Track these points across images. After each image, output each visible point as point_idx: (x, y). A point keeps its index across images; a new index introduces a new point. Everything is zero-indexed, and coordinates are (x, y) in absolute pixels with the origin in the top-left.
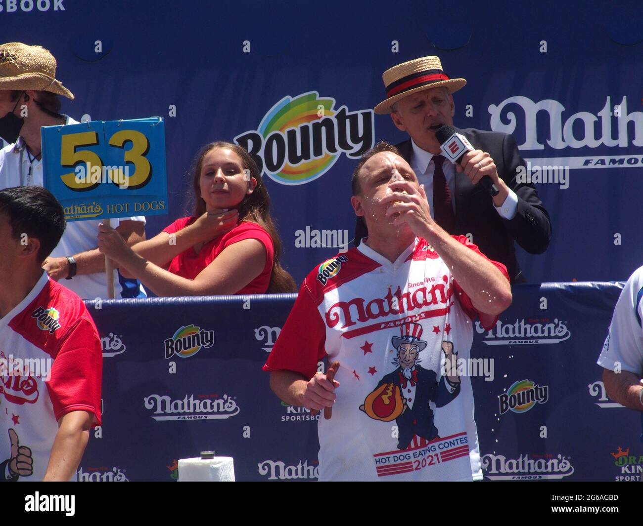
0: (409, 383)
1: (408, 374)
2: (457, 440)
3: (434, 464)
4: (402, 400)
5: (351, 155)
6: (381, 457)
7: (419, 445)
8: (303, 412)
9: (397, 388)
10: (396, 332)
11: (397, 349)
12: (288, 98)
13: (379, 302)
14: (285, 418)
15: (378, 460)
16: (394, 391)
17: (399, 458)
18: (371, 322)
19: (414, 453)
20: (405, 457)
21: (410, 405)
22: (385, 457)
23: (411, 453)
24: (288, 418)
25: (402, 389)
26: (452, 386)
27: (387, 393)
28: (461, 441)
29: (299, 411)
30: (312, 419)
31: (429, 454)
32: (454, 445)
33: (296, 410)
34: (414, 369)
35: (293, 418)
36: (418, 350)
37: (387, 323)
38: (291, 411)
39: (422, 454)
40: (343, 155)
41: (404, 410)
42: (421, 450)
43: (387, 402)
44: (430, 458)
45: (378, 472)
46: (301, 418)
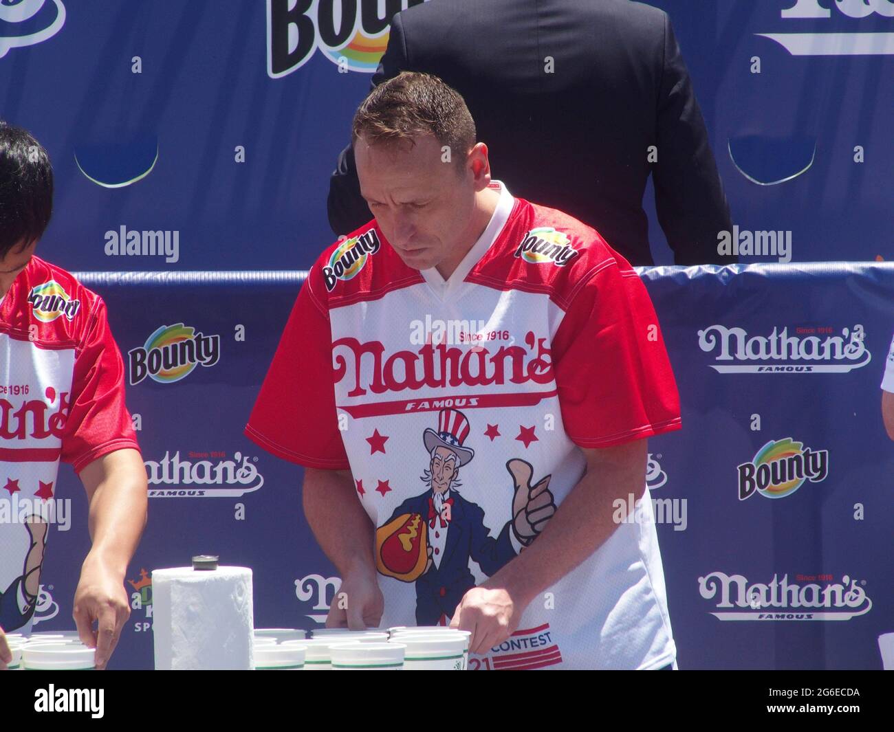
4: (427, 548)
11: (431, 453)
16: (419, 530)
27: (409, 532)
43: (408, 546)
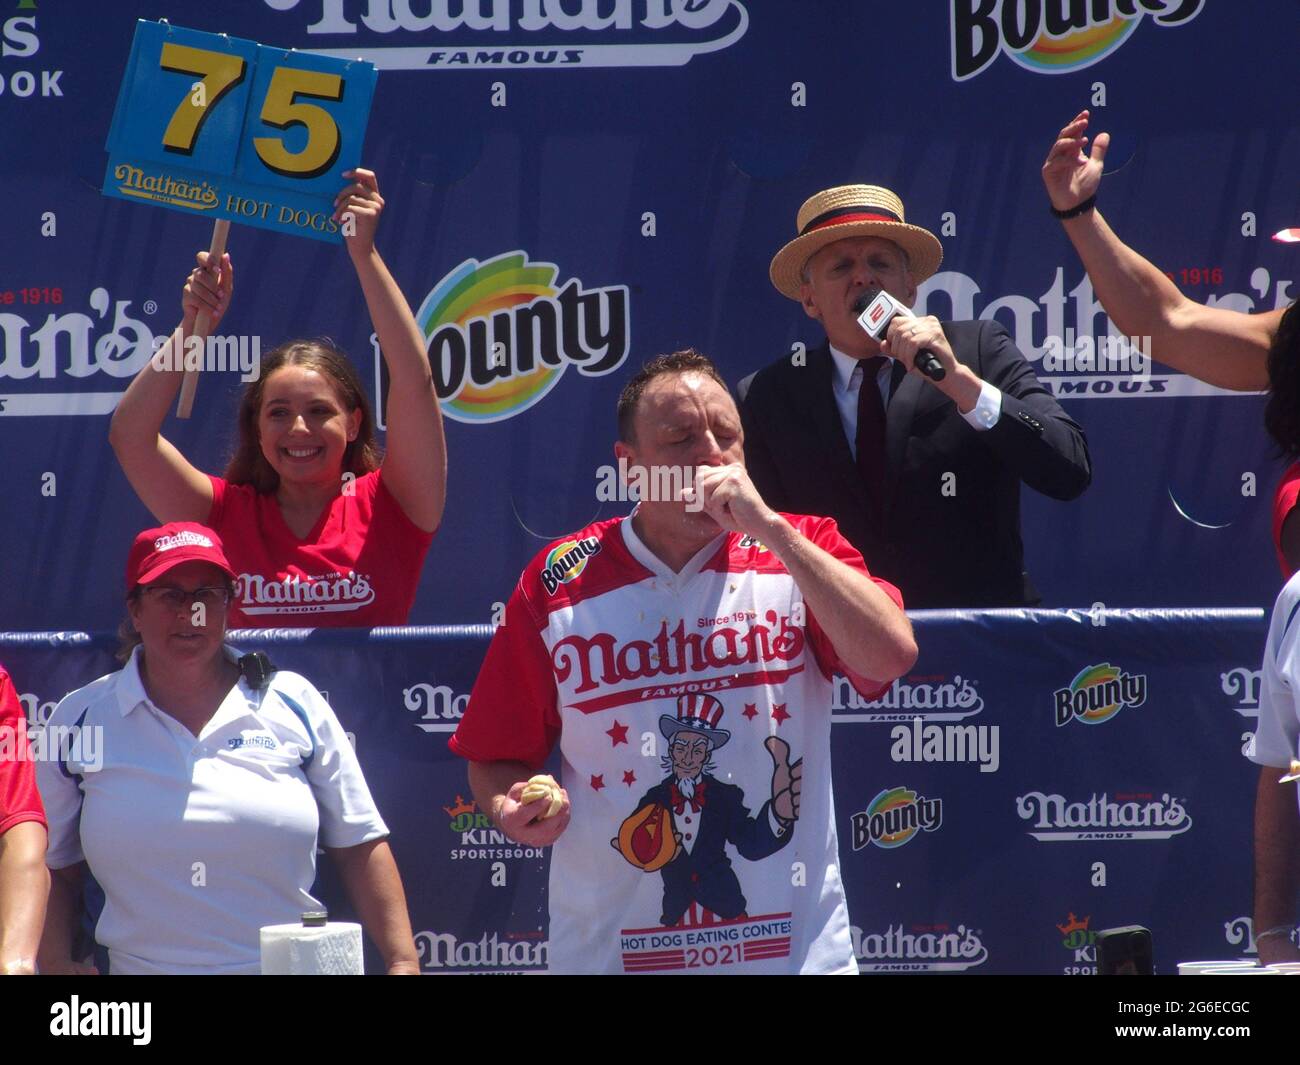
0: (688, 805)
1: (687, 789)
2: (776, 925)
3: (731, 962)
5: (586, 368)
6: (630, 937)
7: (699, 920)
8: (492, 842)
9: (666, 813)
10: (669, 707)
12: (472, 263)
13: (642, 647)
14: (458, 853)
15: (625, 942)
17: (661, 942)
18: (624, 686)
19: (688, 935)
20: (672, 941)
21: (689, 846)
22: (637, 937)
23: (683, 934)
24: (463, 853)
25: (676, 816)
26: (779, 823)
28: (783, 928)
29: (484, 841)
30: (507, 857)
31: (724, 942)
32: (770, 932)
33: (478, 838)
34: (699, 780)
35: (473, 854)
36: (710, 747)
37: (654, 689)
38: (469, 841)
39: (703, 939)
40: (572, 368)
41: (677, 854)
42: (703, 931)
44: (726, 951)
45: (625, 963)
46: (488, 854)
